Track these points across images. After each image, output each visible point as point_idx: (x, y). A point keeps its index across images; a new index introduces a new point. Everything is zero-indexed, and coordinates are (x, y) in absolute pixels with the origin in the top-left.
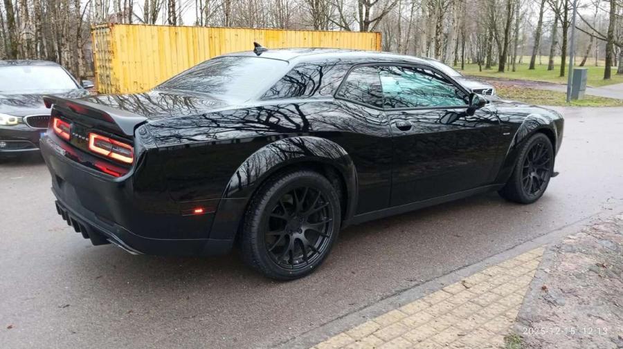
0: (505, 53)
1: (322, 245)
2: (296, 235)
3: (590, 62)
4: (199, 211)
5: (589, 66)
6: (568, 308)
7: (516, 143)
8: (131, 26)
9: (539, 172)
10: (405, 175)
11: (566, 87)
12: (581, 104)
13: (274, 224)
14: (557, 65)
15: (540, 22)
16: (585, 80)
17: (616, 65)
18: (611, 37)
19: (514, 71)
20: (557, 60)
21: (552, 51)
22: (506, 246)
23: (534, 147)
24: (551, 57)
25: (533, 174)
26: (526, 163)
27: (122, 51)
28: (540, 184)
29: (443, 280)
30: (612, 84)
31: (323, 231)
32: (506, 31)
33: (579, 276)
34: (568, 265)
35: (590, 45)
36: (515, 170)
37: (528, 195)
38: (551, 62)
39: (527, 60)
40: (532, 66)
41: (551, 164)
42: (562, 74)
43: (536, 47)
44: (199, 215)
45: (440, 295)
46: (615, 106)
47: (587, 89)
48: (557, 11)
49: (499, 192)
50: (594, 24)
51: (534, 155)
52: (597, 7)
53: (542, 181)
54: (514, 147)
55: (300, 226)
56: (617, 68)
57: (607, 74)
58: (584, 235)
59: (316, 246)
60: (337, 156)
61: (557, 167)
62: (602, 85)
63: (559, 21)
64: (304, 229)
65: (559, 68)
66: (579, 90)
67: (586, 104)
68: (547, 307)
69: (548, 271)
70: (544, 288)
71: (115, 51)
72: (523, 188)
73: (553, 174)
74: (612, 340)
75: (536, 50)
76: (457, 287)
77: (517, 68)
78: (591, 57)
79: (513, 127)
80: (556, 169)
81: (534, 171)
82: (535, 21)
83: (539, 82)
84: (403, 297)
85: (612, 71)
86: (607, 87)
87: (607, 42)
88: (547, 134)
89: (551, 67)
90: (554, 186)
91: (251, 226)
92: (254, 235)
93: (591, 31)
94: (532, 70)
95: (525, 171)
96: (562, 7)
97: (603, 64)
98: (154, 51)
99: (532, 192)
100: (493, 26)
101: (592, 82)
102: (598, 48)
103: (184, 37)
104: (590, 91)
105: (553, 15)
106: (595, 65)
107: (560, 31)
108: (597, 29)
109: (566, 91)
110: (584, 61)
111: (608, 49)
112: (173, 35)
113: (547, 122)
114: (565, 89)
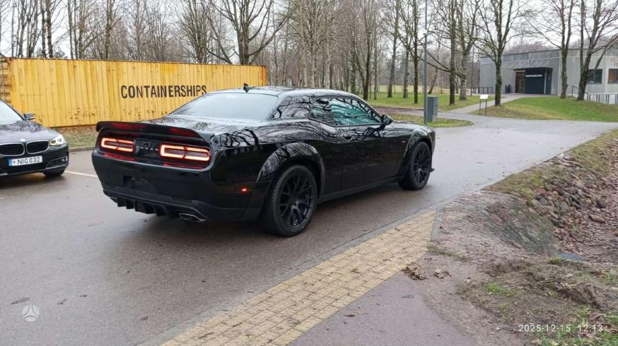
0: (367, 83)
1: (308, 213)
2: (294, 207)
3: (436, 90)
4: (244, 190)
5: (435, 93)
6: (456, 235)
7: (409, 150)
8: (29, 61)
9: (423, 168)
10: (336, 173)
11: (423, 112)
12: (435, 125)
13: (284, 199)
14: (411, 93)
15: (394, 57)
16: (437, 106)
17: (457, 93)
18: (453, 69)
19: (375, 99)
20: (411, 89)
21: (406, 81)
22: (413, 211)
23: (420, 151)
24: (406, 86)
25: (419, 170)
26: (416, 162)
27: (21, 84)
28: (424, 176)
29: (384, 229)
30: (457, 108)
31: (308, 204)
32: (368, 65)
33: (458, 221)
34: (451, 216)
35: (436, 76)
36: (410, 167)
37: (417, 184)
38: (405, 90)
39: (383, 89)
40: (390, 95)
41: (430, 163)
42: (416, 101)
43: (392, 78)
44: (244, 192)
45: (384, 235)
46: (462, 126)
47: (439, 114)
48: (408, 47)
49: (399, 183)
50: (438, 57)
51: (420, 157)
52: (439, 43)
53: (425, 174)
54: (407, 153)
55: (295, 201)
56: (459, 95)
57: (452, 100)
58: (456, 203)
59: (304, 214)
60: (310, 154)
61: (434, 165)
62: (448, 110)
63: (410, 55)
64: (297, 203)
65: (413, 96)
66: (433, 114)
67: (439, 125)
68: (445, 235)
69: (441, 220)
70: (441, 228)
71: (13, 85)
72: (415, 179)
73: (432, 170)
74: (482, 244)
75: (392, 81)
76: (393, 231)
77: (378, 96)
78: (436, 85)
79: (407, 137)
80: (433, 167)
81: (420, 167)
82: (389, 56)
83: (398, 109)
84: (365, 237)
85: (455, 98)
86: (453, 111)
87: (450, 74)
88: (426, 142)
89: (405, 95)
90: (433, 178)
91: (272, 200)
92: (274, 205)
93: (436, 64)
94: (406, 99)
95: (415, 168)
96: (412, 43)
97: (447, 91)
98: (52, 84)
99: (420, 182)
100: (355, 60)
101: (442, 107)
102: (442, 78)
103: (82, 71)
104: (441, 115)
105: (404, 49)
106: (441, 92)
107: (411, 64)
108: (440, 61)
109: (423, 115)
110: (432, 89)
111: (451, 80)
112: (71, 68)
113: (426, 134)
114: (422, 114)
